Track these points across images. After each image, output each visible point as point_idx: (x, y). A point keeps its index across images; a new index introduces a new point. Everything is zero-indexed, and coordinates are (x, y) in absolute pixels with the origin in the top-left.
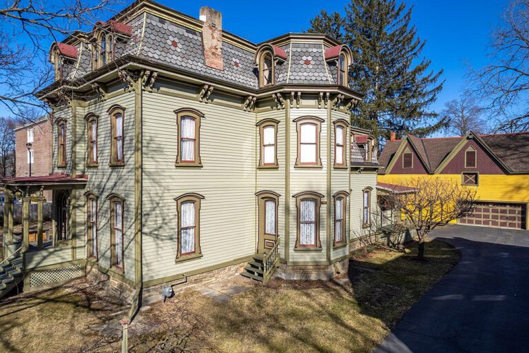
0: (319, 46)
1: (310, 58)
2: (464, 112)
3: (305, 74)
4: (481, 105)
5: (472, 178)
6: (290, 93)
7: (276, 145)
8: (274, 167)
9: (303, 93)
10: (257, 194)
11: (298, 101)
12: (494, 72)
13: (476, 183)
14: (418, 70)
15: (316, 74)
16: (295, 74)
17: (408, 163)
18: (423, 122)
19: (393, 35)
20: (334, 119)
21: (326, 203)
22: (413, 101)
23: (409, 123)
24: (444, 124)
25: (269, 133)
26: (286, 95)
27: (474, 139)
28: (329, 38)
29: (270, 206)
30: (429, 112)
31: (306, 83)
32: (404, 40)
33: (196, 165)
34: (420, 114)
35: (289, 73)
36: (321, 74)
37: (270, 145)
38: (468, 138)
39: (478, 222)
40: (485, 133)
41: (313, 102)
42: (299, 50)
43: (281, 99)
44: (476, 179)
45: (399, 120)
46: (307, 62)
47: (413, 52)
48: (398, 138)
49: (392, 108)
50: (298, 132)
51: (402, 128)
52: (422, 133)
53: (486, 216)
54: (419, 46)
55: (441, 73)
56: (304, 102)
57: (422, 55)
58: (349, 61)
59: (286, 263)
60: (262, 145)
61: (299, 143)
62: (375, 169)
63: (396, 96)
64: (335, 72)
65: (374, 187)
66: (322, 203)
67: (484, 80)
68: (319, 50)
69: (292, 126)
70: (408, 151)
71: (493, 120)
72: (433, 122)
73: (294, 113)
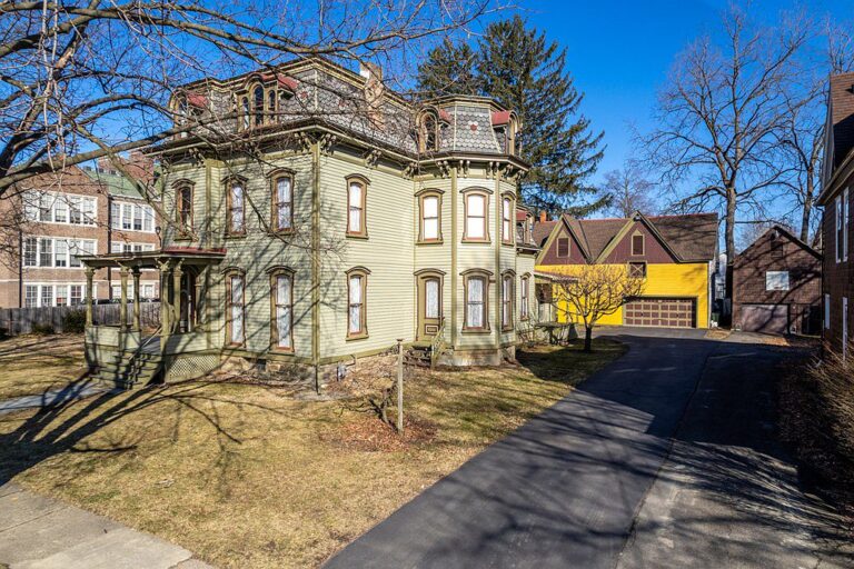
0: (485, 110)
1: (476, 123)
2: (629, 188)
3: (472, 141)
4: (648, 179)
5: (638, 268)
6: (458, 161)
7: (439, 217)
8: (439, 242)
9: (472, 162)
10: (416, 274)
11: (465, 170)
12: (662, 140)
13: (644, 275)
14: (574, 131)
15: (484, 142)
16: (461, 140)
17: (563, 251)
18: (579, 198)
19: (543, 82)
20: (502, 191)
21: (494, 282)
22: (568, 172)
23: (563, 201)
24: (605, 202)
25: (431, 206)
26: (453, 163)
27: (641, 220)
28: (496, 101)
29: (432, 287)
30: (586, 185)
31: (474, 150)
32: (556, 90)
33: (362, 237)
34: (576, 188)
35: (455, 140)
36: (489, 142)
37: (431, 218)
38: (635, 220)
39: (646, 322)
40: (655, 215)
41: (481, 172)
42: (464, 113)
43: (448, 167)
44: (644, 268)
45: (549, 196)
46: (473, 128)
47: (569, 107)
48: (549, 218)
49: (541, 179)
50: (465, 204)
51: (552, 206)
52: (578, 213)
53: (655, 315)
54: (575, 100)
55: (601, 136)
56: (472, 171)
57: (578, 112)
58: (515, 128)
59: (453, 347)
60: (422, 218)
61: (466, 216)
62: (533, 252)
63: (545, 163)
64: (503, 140)
65: (532, 273)
66: (490, 281)
67: (652, 148)
68: (486, 115)
69: (460, 197)
70: (564, 235)
71: (662, 198)
72: (591, 199)
73: (462, 183)
